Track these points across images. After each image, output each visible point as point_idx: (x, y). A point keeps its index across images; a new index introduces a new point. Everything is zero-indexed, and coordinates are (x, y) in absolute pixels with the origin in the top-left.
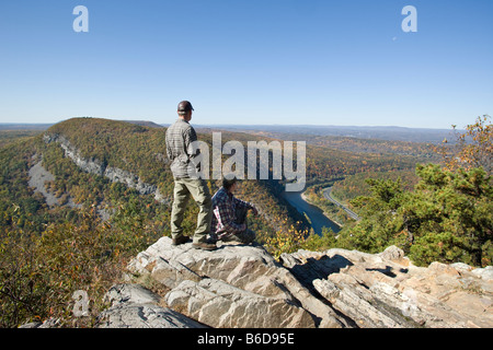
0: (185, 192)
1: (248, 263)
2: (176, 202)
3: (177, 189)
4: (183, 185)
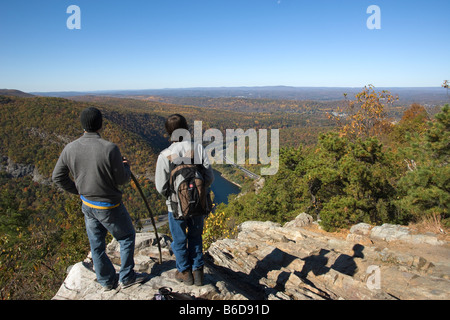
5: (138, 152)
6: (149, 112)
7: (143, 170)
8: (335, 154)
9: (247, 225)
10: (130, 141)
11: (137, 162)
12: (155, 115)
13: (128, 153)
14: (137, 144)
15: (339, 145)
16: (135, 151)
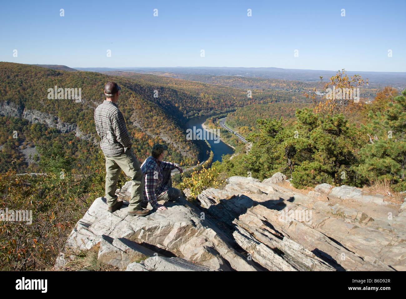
0: (115, 166)
1: (180, 229)
2: (108, 176)
3: (108, 165)
4: (113, 161)
5: (155, 117)
6: (165, 85)
7: (158, 132)
8: (308, 126)
9: (233, 179)
10: (149, 108)
11: (154, 125)
12: (169, 88)
13: (147, 118)
14: (154, 111)
15: (312, 120)
16: (152, 116)
